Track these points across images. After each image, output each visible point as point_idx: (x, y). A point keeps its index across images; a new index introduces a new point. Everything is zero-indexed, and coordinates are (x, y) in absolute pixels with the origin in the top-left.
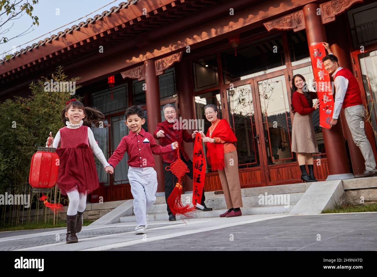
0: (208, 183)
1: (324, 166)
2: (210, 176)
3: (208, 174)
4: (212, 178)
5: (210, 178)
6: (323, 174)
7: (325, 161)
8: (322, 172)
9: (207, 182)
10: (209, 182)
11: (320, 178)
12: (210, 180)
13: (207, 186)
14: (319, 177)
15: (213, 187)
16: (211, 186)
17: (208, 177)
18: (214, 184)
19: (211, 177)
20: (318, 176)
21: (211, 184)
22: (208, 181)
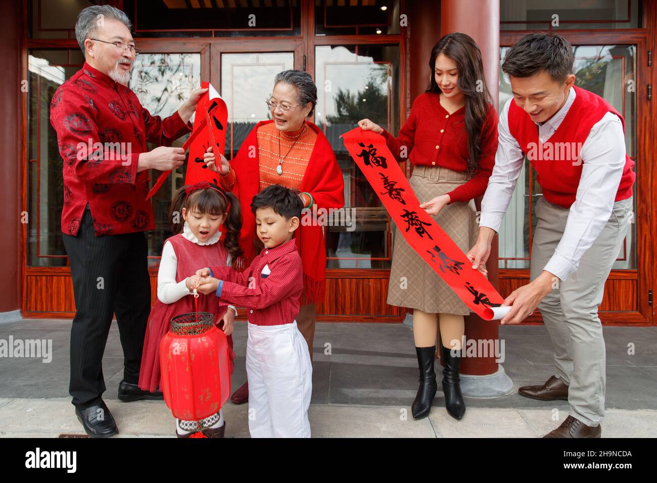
0: (47, 292)
1: (354, 287)
2: (53, 276)
3: (48, 270)
4: (58, 282)
5: (52, 280)
6: (348, 305)
7: (357, 275)
8: (348, 299)
9: (44, 289)
10: (50, 291)
11: (340, 312)
12: (52, 287)
13: (41, 299)
14: (338, 310)
15: (59, 304)
16: (55, 302)
17: (47, 276)
18: (63, 296)
19: (55, 278)
20: (336, 306)
21: (55, 296)
22: (47, 287)
